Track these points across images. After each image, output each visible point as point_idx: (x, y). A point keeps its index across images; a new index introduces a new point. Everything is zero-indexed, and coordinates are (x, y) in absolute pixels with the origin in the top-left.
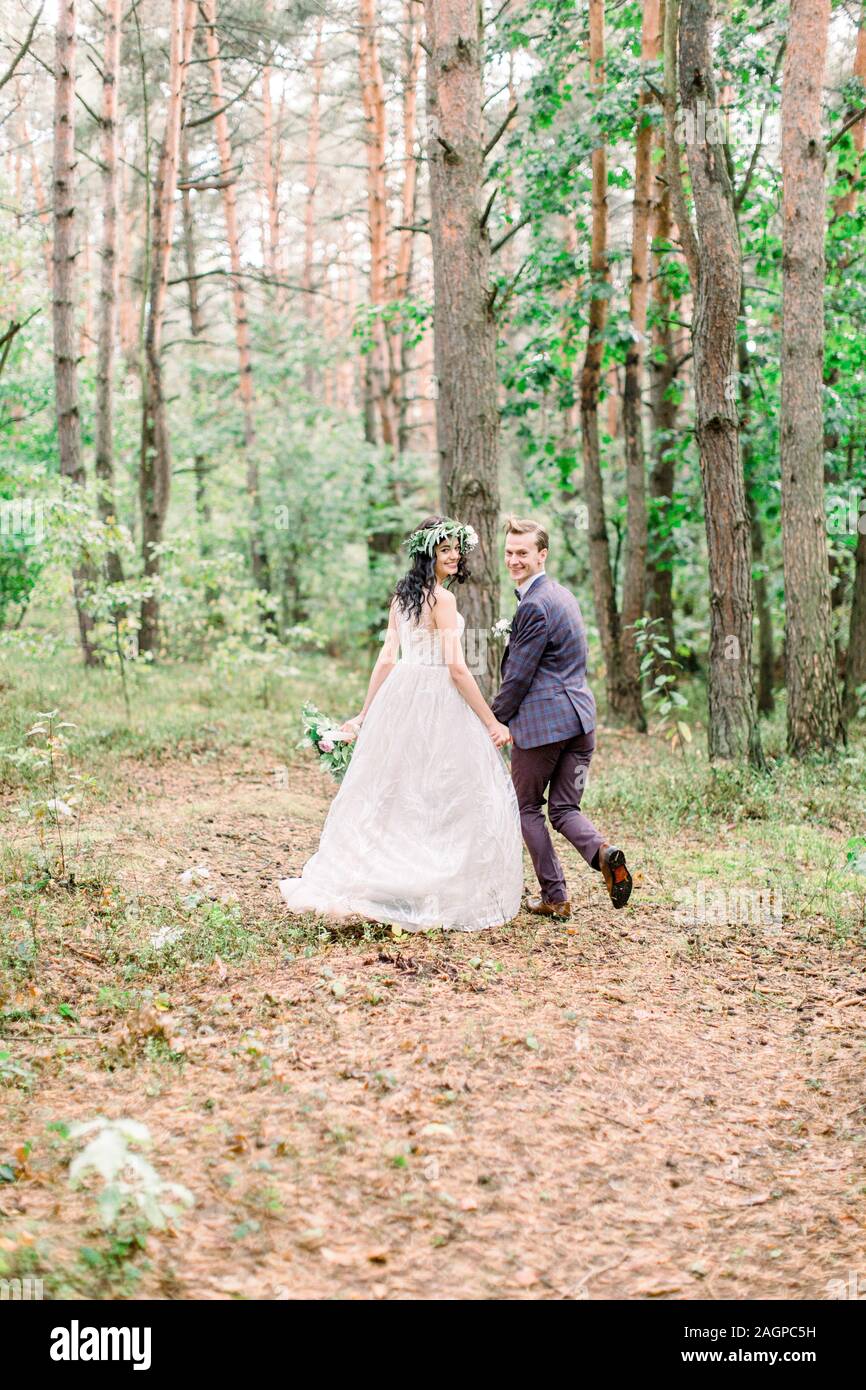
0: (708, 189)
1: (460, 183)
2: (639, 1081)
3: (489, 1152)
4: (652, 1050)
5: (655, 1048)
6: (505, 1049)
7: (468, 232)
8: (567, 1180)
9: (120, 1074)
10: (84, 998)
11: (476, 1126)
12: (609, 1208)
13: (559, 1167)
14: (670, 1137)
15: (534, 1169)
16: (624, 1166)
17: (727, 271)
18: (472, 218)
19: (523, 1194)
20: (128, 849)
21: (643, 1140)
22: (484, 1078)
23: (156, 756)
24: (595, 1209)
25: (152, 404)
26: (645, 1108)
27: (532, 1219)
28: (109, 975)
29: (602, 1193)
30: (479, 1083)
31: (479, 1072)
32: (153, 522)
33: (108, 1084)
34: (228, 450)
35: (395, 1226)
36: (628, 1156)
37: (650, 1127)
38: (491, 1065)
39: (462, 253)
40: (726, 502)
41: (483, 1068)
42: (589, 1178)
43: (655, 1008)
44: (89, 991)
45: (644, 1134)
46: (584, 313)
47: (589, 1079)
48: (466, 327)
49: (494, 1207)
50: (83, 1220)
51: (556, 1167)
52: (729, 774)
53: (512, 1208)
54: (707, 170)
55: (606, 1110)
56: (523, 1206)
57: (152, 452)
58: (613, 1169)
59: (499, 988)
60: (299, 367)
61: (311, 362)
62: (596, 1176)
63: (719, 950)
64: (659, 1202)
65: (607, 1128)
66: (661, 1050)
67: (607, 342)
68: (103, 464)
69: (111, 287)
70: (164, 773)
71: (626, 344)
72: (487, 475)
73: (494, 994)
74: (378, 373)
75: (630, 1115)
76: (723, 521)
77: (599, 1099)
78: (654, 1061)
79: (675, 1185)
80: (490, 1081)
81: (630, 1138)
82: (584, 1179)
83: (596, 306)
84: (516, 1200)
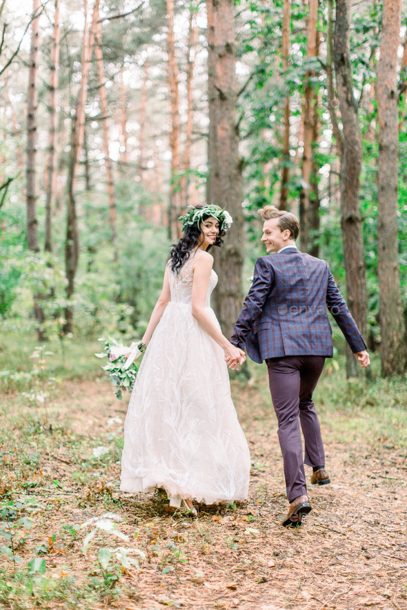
0: (348, 109)
1: (227, 109)
2: (341, 513)
3: (276, 542)
4: (344, 501)
5: (346, 499)
6: (275, 498)
7: (230, 132)
8: (316, 554)
9: (89, 509)
10: (63, 479)
11: (268, 532)
12: (338, 567)
13: (311, 550)
14: (361, 538)
15: (299, 550)
16: (341, 549)
17: (357, 148)
18: (232, 125)
19: (296, 560)
20: (75, 415)
21: (348, 538)
22: (267, 511)
23: (79, 378)
24: (332, 568)
25: (72, 219)
26: (346, 525)
27: (302, 571)
28: (73, 468)
29: (333, 561)
30: (265, 513)
31: (264, 508)
32: (71, 274)
33: (84, 513)
34: (104, 243)
35: (237, 573)
36: (342, 546)
37: (350, 533)
38: (269, 505)
39: (228, 142)
40: (355, 256)
41: (265, 507)
42: (326, 554)
43: (340, 483)
44: (65, 475)
45: (348, 536)
46: (280, 174)
47: (317, 512)
48: (229, 177)
49: (283, 566)
50: (86, 569)
51: (309, 549)
52: (357, 385)
53: (292, 567)
54: (347, 101)
55: (328, 526)
56: (297, 566)
57: (71, 242)
58: (336, 550)
59: (264, 474)
60: (137, 206)
61: (142, 203)
62: (329, 553)
63: (366, 461)
64: (361, 565)
65: (330, 533)
66: (349, 501)
67: (291, 188)
68: (48, 247)
69: (52, 164)
70: (84, 386)
71: (300, 189)
72: (238, 246)
73: (263, 477)
74: (175, 208)
75: (339, 528)
76: (354, 265)
77: (323, 521)
78: (346, 505)
79: (368, 558)
80: (270, 512)
81: (342, 538)
82: (324, 555)
83: (286, 171)
84: (293, 563)
